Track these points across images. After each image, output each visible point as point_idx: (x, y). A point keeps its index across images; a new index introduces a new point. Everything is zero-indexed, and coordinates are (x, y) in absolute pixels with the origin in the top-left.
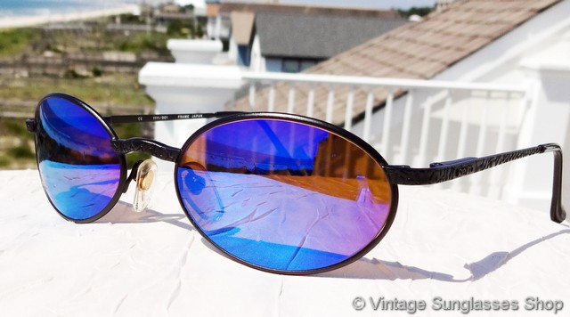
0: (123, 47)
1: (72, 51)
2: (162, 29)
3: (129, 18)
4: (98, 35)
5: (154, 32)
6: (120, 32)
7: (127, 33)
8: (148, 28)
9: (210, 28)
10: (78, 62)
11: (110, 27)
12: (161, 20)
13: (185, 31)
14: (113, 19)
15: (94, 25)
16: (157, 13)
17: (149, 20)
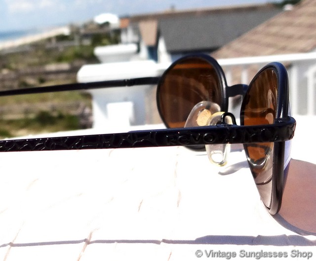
0: (60, 60)
1: (22, 67)
2: (87, 42)
3: (61, 38)
4: (40, 53)
5: (82, 46)
6: (56, 49)
7: (61, 50)
8: (76, 43)
9: (124, 37)
10: (27, 74)
11: (48, 46)
12: (86, 36)
13: (105, 41)
14: (49, 40)
15: (36, 46)
16: (82, 31)
17: (77, 37)
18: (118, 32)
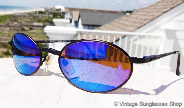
0: (39, 21)
1: (23, 22)
2: (51, 16)
3: (41, 12)
4: (31, 17)
5: (49, 17)
6: (38, 17)
7: (40, 17)
8: (47, 15)
9: (66, 16)
10: (25, 25)
11: (35, 15)
12: (51, 13)
13: (58, 16)
14: (36, 12)
15: (30, 14)
16: (50, 11)
17: (47, 13)
18: (64, 13)
